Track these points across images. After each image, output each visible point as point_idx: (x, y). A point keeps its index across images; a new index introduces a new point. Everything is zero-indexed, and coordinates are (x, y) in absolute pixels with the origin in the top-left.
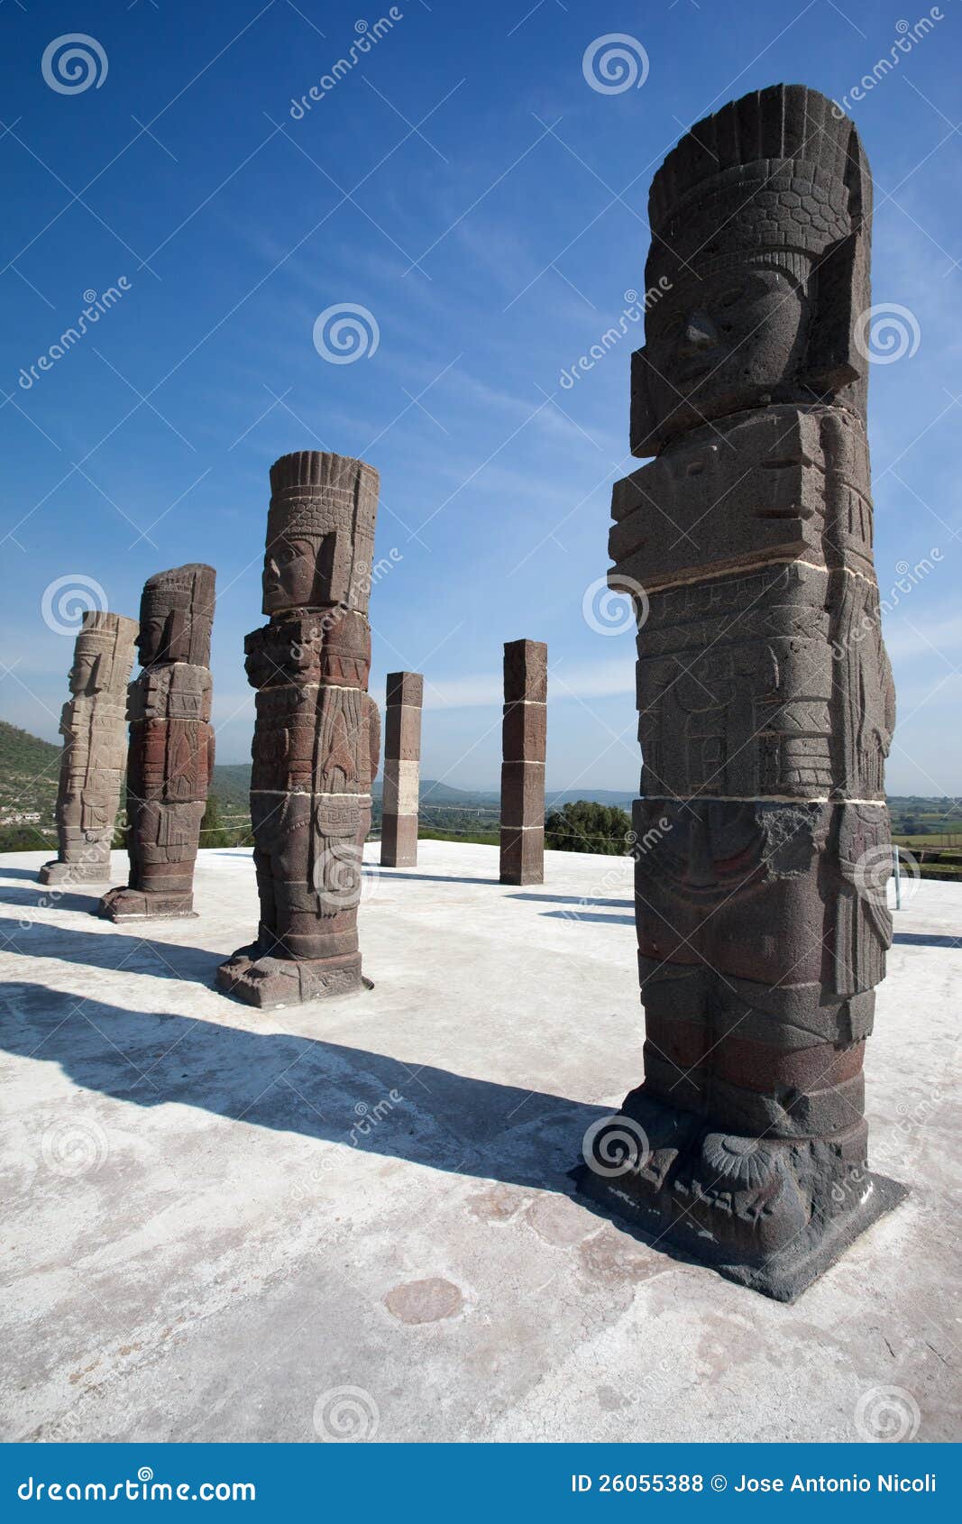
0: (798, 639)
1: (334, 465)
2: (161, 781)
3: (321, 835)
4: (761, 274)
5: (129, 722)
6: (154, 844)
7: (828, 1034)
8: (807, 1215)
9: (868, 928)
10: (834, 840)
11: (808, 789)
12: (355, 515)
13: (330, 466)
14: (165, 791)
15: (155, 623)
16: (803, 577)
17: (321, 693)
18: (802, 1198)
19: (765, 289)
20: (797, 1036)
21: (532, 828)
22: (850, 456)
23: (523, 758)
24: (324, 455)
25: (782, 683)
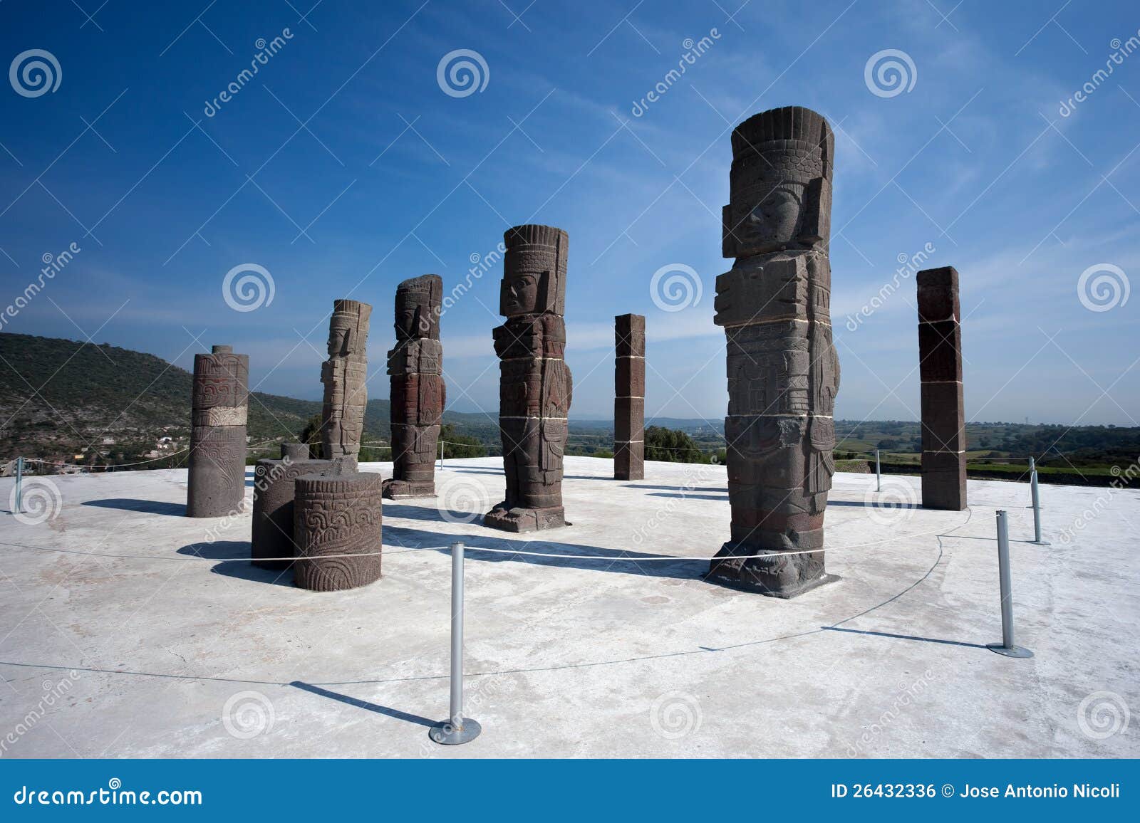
0: (795, 351)
1: (546, 232)
2: (416, 413)
3: (546, 440)
4: (782, 193)
5: (390, 376)
6: (412, 451)
7: (806, 509)
8: (798, 577)
9: (823, 467)
10: (808, 431)
11: (798, 411)
12: (557, 260)
13: (544, 233)
14: (418, 419)
15: (408, 313)
16: (797, 326)
17: (544, 362)
18: (795, 571)
19: (784, 200)
20: (794, 509)
21: (636, 442)
22: (819, 272)
23: (629, 394)
24: (540, 226)
25: (788, 369)
